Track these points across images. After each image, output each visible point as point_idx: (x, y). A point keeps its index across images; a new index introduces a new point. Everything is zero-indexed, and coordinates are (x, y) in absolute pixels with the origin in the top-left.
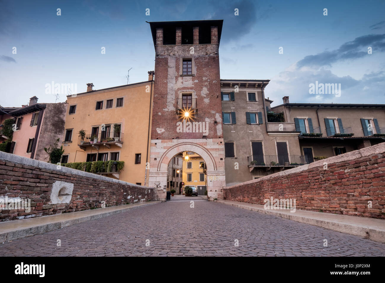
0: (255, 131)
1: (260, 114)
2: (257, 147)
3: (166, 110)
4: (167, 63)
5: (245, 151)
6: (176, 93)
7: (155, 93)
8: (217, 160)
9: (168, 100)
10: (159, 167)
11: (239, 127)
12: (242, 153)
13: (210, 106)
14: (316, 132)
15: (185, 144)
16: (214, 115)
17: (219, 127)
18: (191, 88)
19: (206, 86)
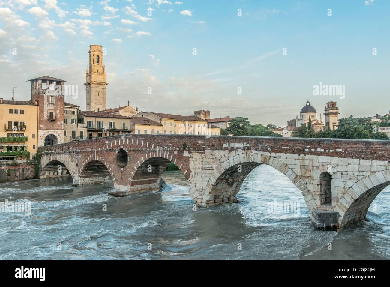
0: (74, 127)
1: (76, 120)
2: (74, 132)
3: (44, 118)
4: (44, 97)
5: (70, 134)
6: (48, 111)
7: (39, 111)
8: (62, 138)
9: (44, 114)
10: (42, 139)
11: (68, 125)
12: (68, 134)
13: (60, 117)
14: (94, 127)
15: (51, 131)
16: (61, 121)
17: (63, 126)
18: (53, 110)
19: (58, 109)
